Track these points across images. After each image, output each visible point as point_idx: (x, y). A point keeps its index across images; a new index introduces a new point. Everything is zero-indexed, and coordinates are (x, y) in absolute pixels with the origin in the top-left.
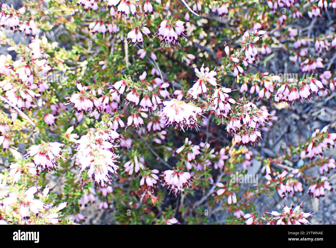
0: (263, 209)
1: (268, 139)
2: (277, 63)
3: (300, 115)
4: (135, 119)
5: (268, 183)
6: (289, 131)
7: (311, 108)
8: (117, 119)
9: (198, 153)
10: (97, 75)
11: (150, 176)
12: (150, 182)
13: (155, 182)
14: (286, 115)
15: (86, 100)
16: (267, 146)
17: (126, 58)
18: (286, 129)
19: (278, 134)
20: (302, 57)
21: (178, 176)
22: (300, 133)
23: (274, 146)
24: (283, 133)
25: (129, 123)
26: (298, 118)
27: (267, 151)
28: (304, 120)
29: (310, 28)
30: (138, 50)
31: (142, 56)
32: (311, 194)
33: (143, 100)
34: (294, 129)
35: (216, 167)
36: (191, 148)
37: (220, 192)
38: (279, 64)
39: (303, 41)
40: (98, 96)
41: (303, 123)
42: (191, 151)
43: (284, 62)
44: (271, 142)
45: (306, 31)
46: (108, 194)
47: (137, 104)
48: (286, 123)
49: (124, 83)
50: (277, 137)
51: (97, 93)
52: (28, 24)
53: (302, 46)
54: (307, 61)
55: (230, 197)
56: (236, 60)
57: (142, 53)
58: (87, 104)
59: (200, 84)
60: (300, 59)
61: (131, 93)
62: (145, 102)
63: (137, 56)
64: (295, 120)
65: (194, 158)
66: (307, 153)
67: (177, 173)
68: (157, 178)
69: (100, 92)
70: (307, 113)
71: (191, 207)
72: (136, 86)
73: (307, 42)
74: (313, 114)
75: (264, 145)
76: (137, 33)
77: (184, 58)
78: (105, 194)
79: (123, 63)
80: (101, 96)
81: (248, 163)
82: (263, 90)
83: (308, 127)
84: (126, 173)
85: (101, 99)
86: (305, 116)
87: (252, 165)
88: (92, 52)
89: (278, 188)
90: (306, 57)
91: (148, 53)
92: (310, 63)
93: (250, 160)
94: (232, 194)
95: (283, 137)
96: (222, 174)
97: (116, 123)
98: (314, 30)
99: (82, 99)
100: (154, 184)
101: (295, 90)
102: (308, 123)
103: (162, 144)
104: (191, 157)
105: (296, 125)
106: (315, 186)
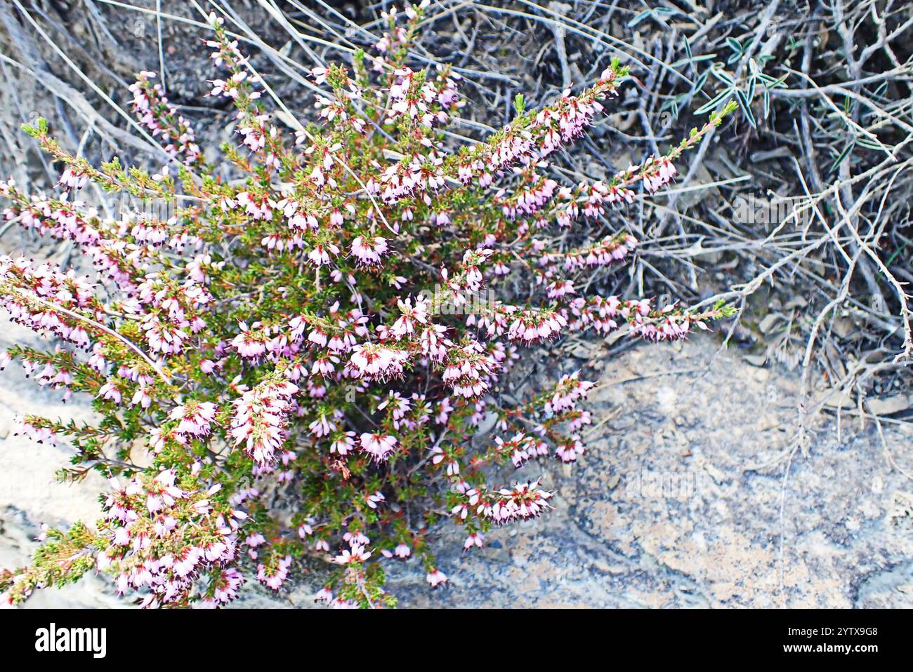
0: (500, 474)
1: (507, 382)
2: (521, 283)
3: (550, 350)
4: (323, 365)
5: (500, 447)
6: (535, 371)
7: (564, 342)
8: (298, 366)
9: (408, 408)
10: (276, 305)
11: (343, 440)
12: (343, 449)
13: (351, 448)
14: (531, 350)
15: (251, 344)
16: (507, 391)
17: (317, 282)
18: (531, 369)
19: (520, 375)
20: (548, 278)
21: (379, 442)
22: (551, 373)
23: (516, 391)
24: (527, 373)
25: (315, 371)
26: (547, 354)
27: (506, 397)
28: (555, 356)
29: (562, 238)
30: (332, 270)
31: (336, 280)
32: (559, 458)
33: (332, 341)
34: (542, 367)
35: (438, 421)
36: (398, 403)
37: (437, 460)
38: (523, 284)
39: (551, 257)
40: (272, 336)
41: (553, 360)
42: (398, 407)
43: (530, 281)
44: (511, 386)
45: (559, 241)
46: (290, 461)
47: (323, 345)
48: (532, 361)
49: (303, 319)
50: (519, 379)
51: (272, 331)
52: (180, 238)
53: (550, 263)
54: (554, 284)
55: (450, 467)
56: (456, 287)
57: (337, 275)
58: (255, 349)
59: (404, 321)
60: (545, 281)
61: (314, 332)
62: (335, 344)
63: (331, 279)
64: (544, 357)
65: (402, 415)
66: (552, 406)
67: (377, 438)
68: (352, 442)
69: (276, 329)
70: (559, 347)
71: (406, 473)
72: (322, 322)
73: (556, 258)
74: (566, 350)
75: (502, 389)
76: (321, 252)
77: (392, 281)
78: (285, 461)
79: (313, 288)
80: (278, 335)
81: (479, 416)
82: (494, 324)
83: (560, 366)
84: (314, 435)
85: (276, 339)
86: (556, 352)
87: (484, 418)
88: (275, 272)
89: (511, 454)
90: (554, 279)
91: (345, 275)
92: (558, 287)
93: (481, 412)
94: (453, 462)
95: (528, 379)
96: (446, 430)
97: (296, 371)
98: (569, 240)
99: (247, 342)
100: (348, 451)
101: (533, 326)
102: (560, 360)
103: (366, 393)
104: (397, 414)
105: (544, 363)
106: (564, 448)
